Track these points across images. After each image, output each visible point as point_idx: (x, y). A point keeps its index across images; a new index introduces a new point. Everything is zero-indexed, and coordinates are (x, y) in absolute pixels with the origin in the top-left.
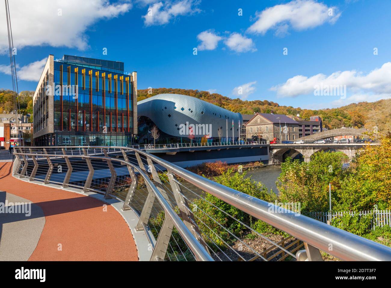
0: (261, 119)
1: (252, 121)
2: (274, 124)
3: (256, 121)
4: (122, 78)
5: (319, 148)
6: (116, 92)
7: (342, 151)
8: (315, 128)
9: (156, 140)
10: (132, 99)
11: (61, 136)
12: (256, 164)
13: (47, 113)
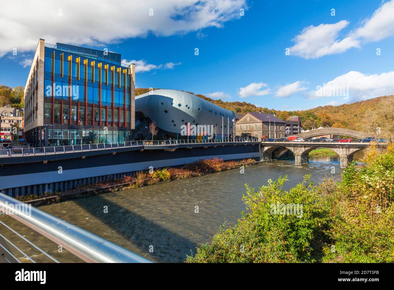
0: (250, 118)
1: (242, 120)
2: (263, 122)
3: (246, 119)
4: (119, 70)
5: (310, 146)
6: (113, 84)
7: (333, 149)
8: (295, 127)
9: (154, 136)
10: (130, 92)
11: (52, 130)
12: (250, 161)
13: (37, 104)
